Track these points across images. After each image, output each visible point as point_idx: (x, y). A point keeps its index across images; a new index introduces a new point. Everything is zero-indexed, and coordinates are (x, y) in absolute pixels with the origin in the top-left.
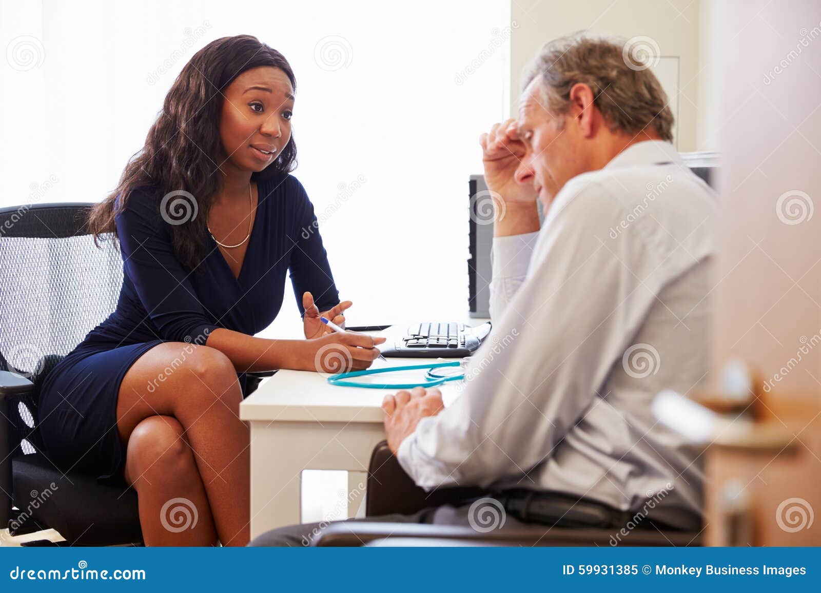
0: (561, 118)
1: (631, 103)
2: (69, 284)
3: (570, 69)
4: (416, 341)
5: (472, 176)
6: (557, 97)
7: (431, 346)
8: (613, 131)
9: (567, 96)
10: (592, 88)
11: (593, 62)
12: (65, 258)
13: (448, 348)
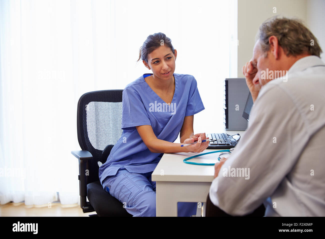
0: (266, 53)
1: (296, 43)
2: (118, 119)
3: (269, 31)
4: (213, 142)
5: (226, 79)
6: (264, 44)
7: (219, 144)
8: (288, 55)
9: (268, 43)
10: (278, 38)
11: (279, 27)
12: (117, 109)
13: (226, 145)
